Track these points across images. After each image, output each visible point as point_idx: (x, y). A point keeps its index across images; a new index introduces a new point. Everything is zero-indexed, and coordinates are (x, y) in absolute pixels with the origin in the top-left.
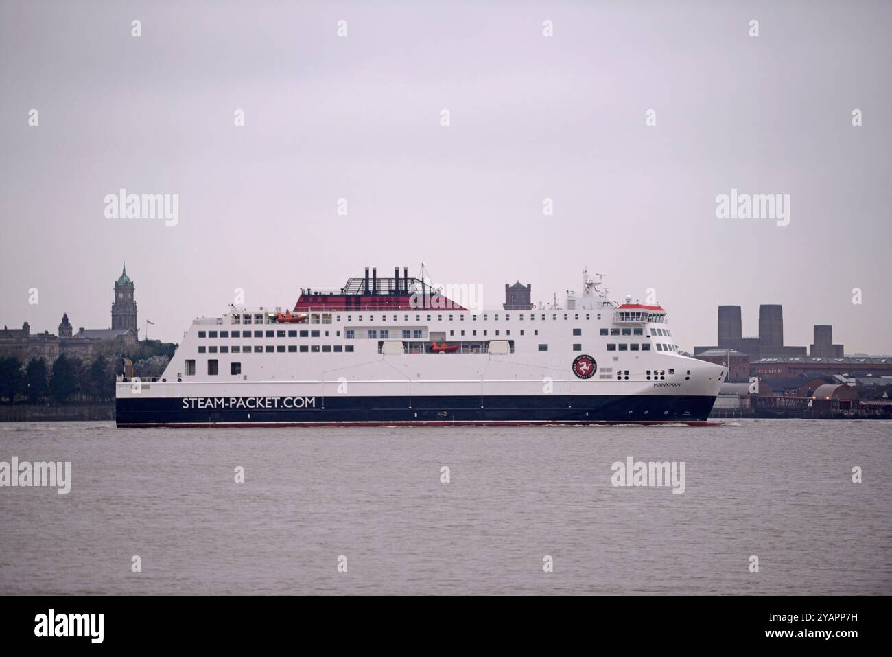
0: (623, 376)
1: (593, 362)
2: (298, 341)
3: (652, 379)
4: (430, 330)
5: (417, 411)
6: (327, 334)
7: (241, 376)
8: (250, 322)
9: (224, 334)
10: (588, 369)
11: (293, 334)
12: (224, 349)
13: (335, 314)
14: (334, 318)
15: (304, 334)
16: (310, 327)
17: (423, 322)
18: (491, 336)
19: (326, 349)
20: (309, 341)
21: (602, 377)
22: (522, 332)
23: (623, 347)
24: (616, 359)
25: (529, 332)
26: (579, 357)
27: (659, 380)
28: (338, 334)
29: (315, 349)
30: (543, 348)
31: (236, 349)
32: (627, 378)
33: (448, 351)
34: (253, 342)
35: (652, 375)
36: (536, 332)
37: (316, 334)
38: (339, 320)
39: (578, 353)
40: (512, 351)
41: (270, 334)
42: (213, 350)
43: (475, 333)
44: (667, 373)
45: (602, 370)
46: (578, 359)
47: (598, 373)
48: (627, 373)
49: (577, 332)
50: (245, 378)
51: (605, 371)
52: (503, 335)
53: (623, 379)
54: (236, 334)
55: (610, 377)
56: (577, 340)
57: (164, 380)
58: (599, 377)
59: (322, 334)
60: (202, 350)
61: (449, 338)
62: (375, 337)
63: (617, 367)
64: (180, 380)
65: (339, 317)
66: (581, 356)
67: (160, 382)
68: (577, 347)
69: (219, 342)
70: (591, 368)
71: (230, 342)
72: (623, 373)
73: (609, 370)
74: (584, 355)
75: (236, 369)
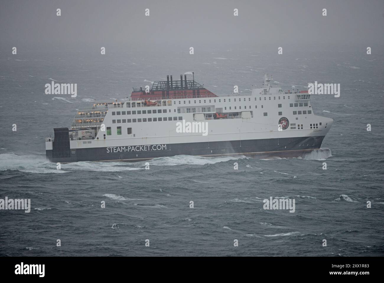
0: (300, 127)
1: (287, 121)
2: (157, 115)
3: (313, 128)
4: (216, 107)
5: (212, 149)
6: (170, 111)
7: (132, 134)
8: (135, 106)
9: (124, 113)
10: (285, 124)
11: (155, 112)
12: (124, 121)
13: (173, 100)
14: (173, 103)
15: (160, 111)
16: (162, 108)
17: (213, 103)
18: (243, 109)
19: (170, 119)
20: (162, 115)
21: (292, 128)
22: (256, 107)
23: (300, 113)
24: (297, 119)
25: (259, 107)
26: (281, 118)
27: (316, 128)
28: (175, 111)
29: (165, 119)
30: (265, 114)
31: (129, 121)
32: (302, 128)
33: (223, 118)
34: (137, 116)
35: (313, 126)
36: (262, 107)
37: (165, 111)
38: (175, 104)
39: (281, 117)
40: (252, 117)
41: (144, 112)
42: (119, 121)
43: (235, 108)
44: (319, 125)
45: (291, 125)
46: (281, 120)
47: (290, 126)
48: (302, 125)
49: (280, 106)
50: (134, 135)
51: (292, 125)
52: (248, 109)
53: (300, 129)
54: (129, 113)
55: (295, 128)
56: (280, 110)
57: (98, 138)
58: (290, 128)
59: (168, 111)
60: (114, 121)
61: (224, 111)
62: (190, 112)
63: (297, 123)
64: (105, 138)
65: (175, 102)
66: (282, 118)
67: (96, 139)
68: (280, 113)
69: (121, 117)
70: (287, 124)
71: (127, 117)
72: (300, 126)
73: (295, 124)
74: (283, 117)
75: (129, 131)
